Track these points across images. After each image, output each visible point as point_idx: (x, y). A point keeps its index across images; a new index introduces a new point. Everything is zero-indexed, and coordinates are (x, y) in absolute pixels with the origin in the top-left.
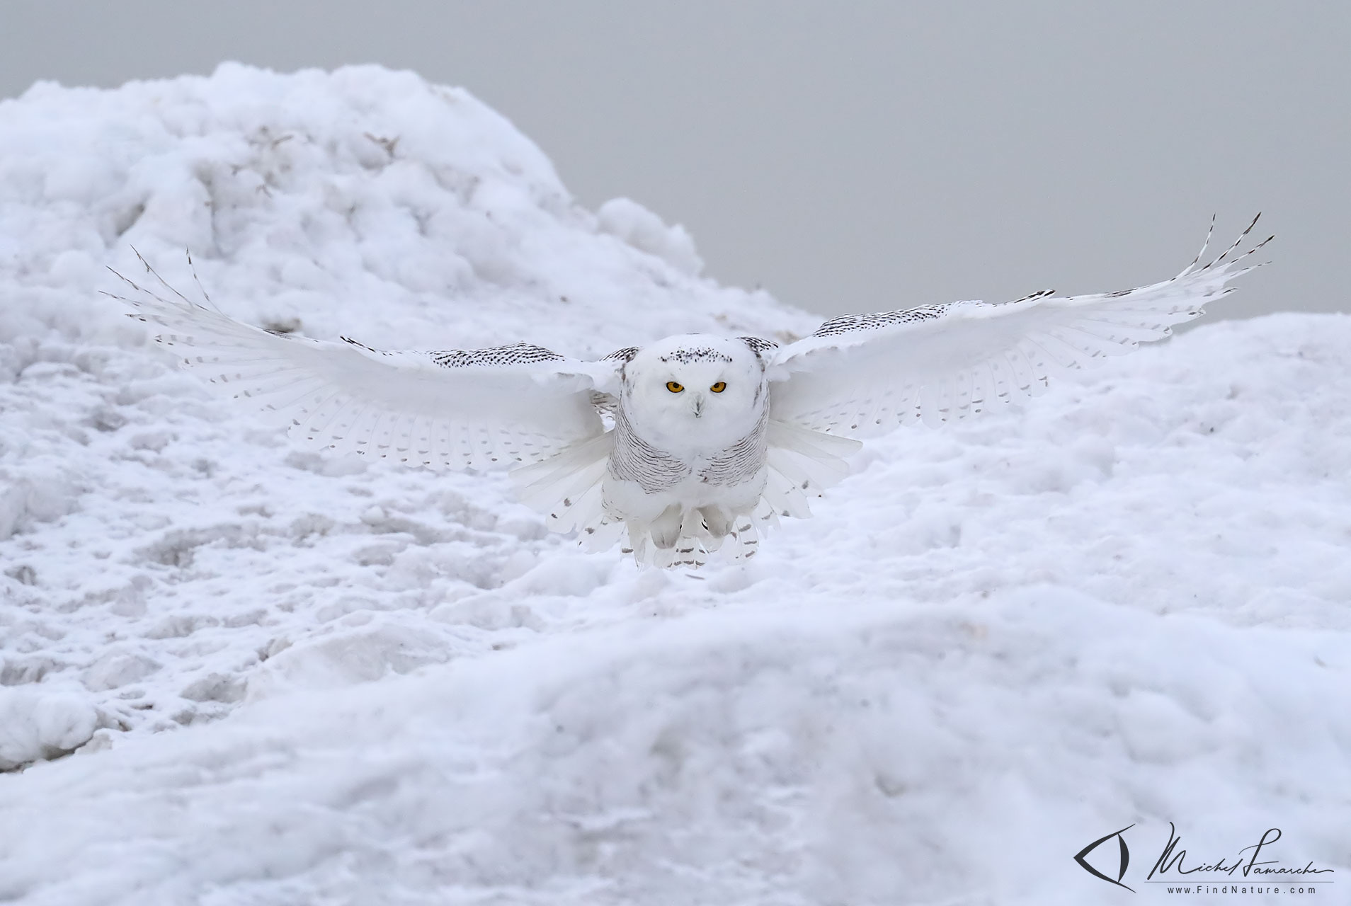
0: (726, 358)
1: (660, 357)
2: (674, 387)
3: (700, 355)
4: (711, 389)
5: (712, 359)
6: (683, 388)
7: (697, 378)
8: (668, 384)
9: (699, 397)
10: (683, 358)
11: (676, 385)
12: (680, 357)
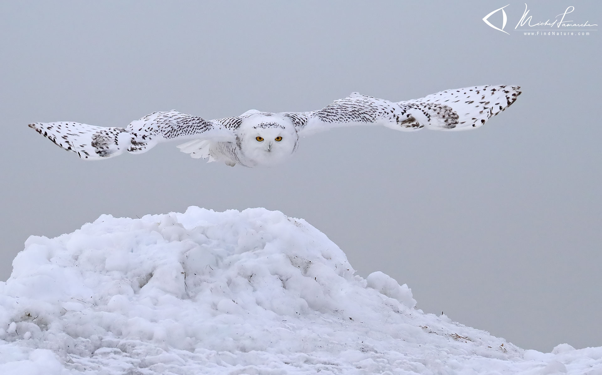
0: (283, 127)
1: (253, 127)
2: (260, 139)
3: (271, 125)
4: (275, 140)
5: (276, 127)
6: (263, 139)
7: (269, 135)
8: (256, 138)
9: (270, 143)
10: (263, 126)
11: (260, 138)
12: (262, 126)
